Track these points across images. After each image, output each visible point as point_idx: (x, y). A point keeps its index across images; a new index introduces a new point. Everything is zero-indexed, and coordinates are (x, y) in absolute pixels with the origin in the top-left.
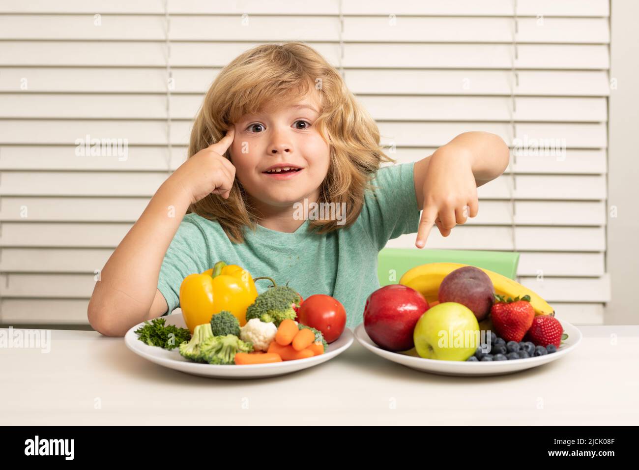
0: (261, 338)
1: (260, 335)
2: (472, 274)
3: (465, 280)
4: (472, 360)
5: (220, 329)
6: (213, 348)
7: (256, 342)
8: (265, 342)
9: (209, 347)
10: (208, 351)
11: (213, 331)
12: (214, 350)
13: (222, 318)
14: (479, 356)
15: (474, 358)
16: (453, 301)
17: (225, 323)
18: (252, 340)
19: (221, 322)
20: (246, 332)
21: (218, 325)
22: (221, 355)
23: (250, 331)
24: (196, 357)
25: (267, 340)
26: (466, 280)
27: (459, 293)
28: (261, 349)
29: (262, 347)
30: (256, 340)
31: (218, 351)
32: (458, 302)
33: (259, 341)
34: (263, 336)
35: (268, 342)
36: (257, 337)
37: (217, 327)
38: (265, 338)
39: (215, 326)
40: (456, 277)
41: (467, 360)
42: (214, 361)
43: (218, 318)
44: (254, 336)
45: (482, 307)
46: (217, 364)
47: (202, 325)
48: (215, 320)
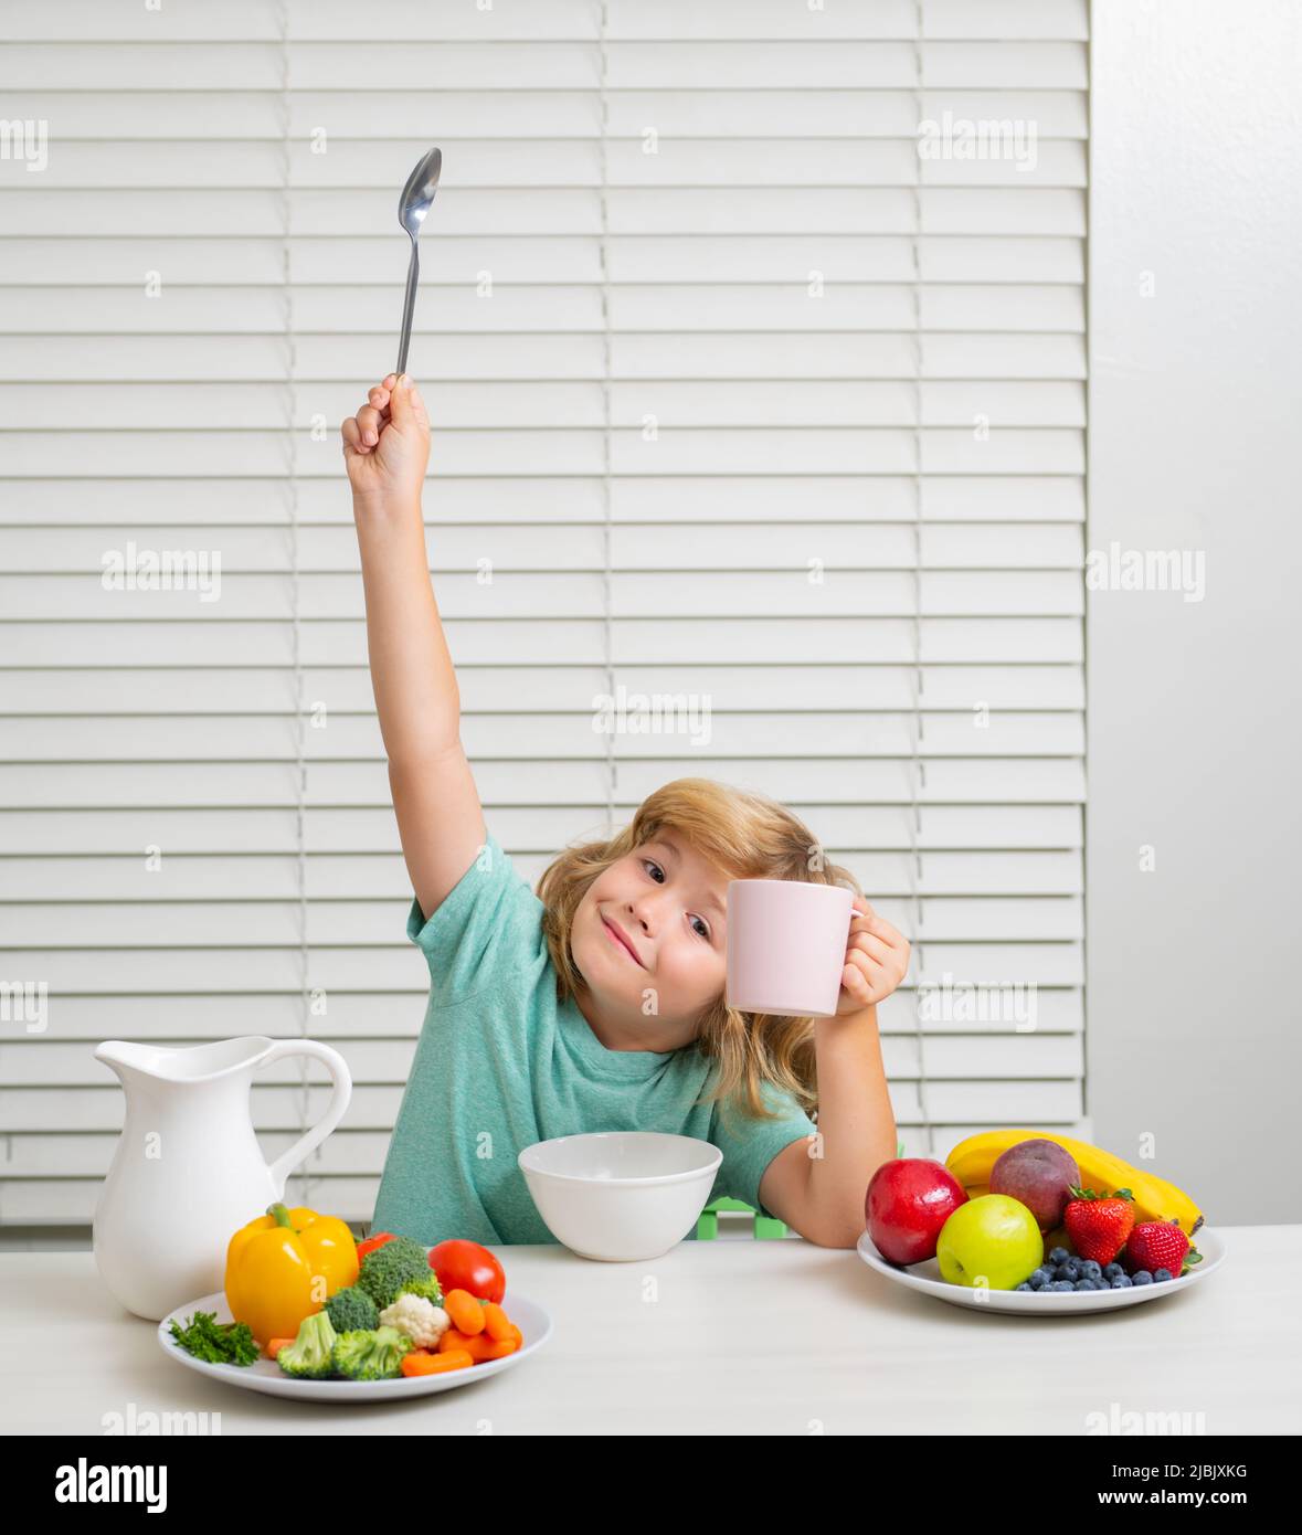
0: (427, 1326)
1: (424, 1321)
2: (1039, 1152)
3: (1026, 1160)
4: (1023, 1290)
5: (348, 1320)
6: (355, 1354)
7: (417, 1334)
8: (434, 1333)
9: (351, 1352)
10: (348, 1358)
11: (333, 1324)
12: (359, 1356)
13: (348, 1301)
14: (1034, 1284)
15: (1026, 1285)
16: (1005, 1193)
17: (354, 1309)
18: (411, 1333)
19: (347, 1308)
20: (396, 1319)
21: (343, 1315)
22: (372, 1362)
23: (404, 1315)
24: (314, 1371)
25: (436, 1328)
26: (1029, 1163)
27: (1014, 1181)
28: (425, 1344)
29: (428, 1342)
30: (418, 1330)
31: (366, 1357)
32: (1012, 1196)
33: (424, 1331)
34: (429, 1322)
35: (439, 1333)
36: (418, 1325)
37: (340, 1316)
38: (433, 1326)
39: (334, 1315)
40: (1014, 1155)
41: (1015, 1288)
42: (363, 1374)
43: (339, 1302)
44: (414, 1324)
45: (1050, 1207)
46: (369, 1379)
47: (317, 1315)
48: (335, 1306)
